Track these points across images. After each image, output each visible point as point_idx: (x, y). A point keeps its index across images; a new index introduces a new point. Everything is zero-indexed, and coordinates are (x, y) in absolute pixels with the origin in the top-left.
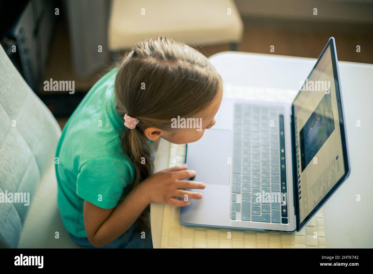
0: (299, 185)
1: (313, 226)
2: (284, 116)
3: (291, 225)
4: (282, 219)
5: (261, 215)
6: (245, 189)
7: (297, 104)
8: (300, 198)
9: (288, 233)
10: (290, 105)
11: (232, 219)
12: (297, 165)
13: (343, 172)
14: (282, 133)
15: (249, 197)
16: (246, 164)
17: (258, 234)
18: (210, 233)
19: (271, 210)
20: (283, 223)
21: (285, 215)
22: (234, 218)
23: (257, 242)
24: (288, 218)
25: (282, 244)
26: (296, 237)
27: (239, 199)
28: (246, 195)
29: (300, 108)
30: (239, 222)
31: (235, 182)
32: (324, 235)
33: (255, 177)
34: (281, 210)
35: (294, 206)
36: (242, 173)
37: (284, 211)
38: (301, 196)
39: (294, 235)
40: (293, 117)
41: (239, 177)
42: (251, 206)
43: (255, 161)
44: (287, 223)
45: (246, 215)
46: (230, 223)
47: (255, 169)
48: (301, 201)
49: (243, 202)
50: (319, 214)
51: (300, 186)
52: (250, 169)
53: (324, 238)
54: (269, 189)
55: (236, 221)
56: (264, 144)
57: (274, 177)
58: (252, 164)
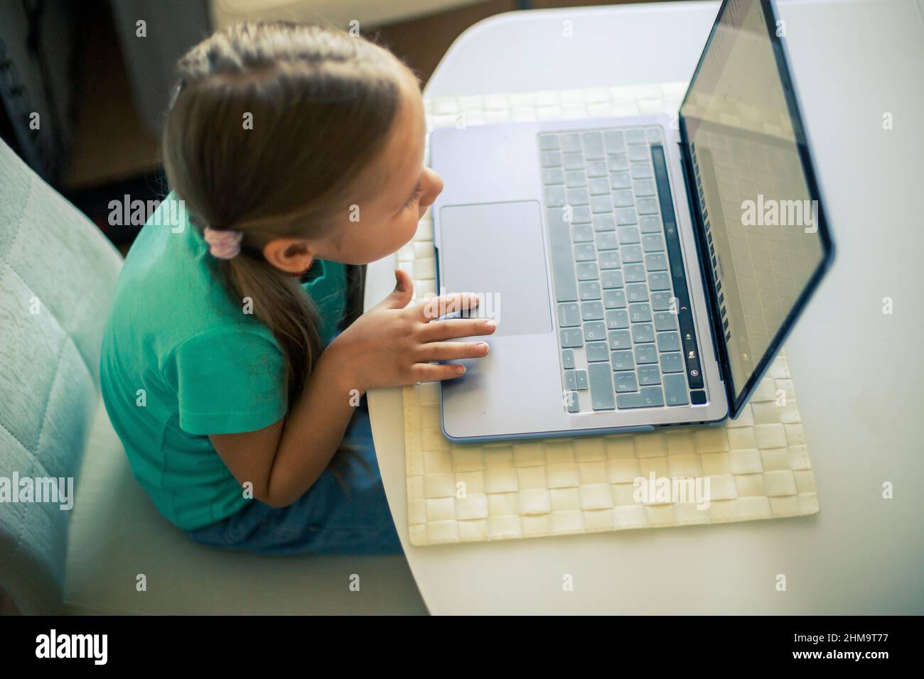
0: (721, 308)
1: (770, 401)
2: (663, 144)
3: (715, 406)
4: (692, 393)
5: (639, 392)
6: (592, 335)
7: (689, 112)
8: (729, 337)
9: (710, 424)
10: (676, 118)
11: (570, 412)
13: (818, 253)
15: (605, 352)
16: (585, 276)
17: (639, 439)
18: (522, 452)
19: (662, 376)
20: (694, 403)
21: (696, 383)
22: (574, 410)
23: (639, 459)
24: (705, 389)
25: (700, 454)
26: (731, 433)
27: (581, 361)
28: (595, 346)
29: (698, 122)
30: (589, 416)
31: (565, 323)
32: (798, 419)
33: (612, 304)
34: (685, 374)
35: (717, 359)
36: (579, 298)
37: (694, 373)
39: (726, 429)
40: (685, 146)
41: (573, 308)
42: (613, 374)
43: (607, 265)
44: (705, 402)
45: (603, 398)
46: (566, 423)
47: (609, 284)
48: (731, 346)
49: (590, 368)
51: (724, 308)
53: (800, 426)
54: (651, 326)
55: (580, 414)
56: (623, 221)
57: (658, 297)
58: (600, 272)
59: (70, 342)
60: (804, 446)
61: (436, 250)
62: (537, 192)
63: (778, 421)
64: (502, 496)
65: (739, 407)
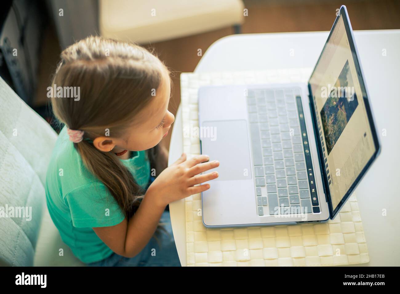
0: (327, 170)
1: (348, 212)
2: (301, 97)
3: (324, 213)
4: (313, 208)
6: (269, 181)
7: (313, 82)
8: (330, 183)
9: (321, 222)
10: (307, 84)
11: (259, 215)
12: (322, 149)
13: (373, 150)
14: (301, 116)
15: (275, 188)
16: (266, 154)
17: (290, 228)
18: (238, 232)
19: (300, 200)
20: (314, 212)
21: (315, 203)
22: (261, 214)
23: (290, 237)
24: (319, 206)
25: (317, 235)
26: (330, 225)
27: (264, 193)
28: (271, 187)
29: (316, 86)
30: (267, 218)
31: (257, 175)
32: (360, 220)
33: (278, 167)
34: (310, 199)
35: (325, 193)
36: (264, 164)
37: (315, 199)
38: (330, 181)
39: (329, 224)
40: (311, 97)
41: (261, 168)
42: (279, 198)
43: (276, 149)
44: (319, 212)
46: (258, 220)
47: (277, 158)
48: (331, 186)
49: (268, 195)
50: (352, 198)
51: (328, 170)
52: (272, 158)
53: (361, 223)
54: (295, 177)
55: (264, 216)
56: (283, 130)
57: (299, 164)
58: (273, 153)
59: (37, 177)
60: (363, 232)
61: (201, 141)
62: (246, 116)
63: (351, 221)
64: (229, 252)
65: (335, 214)
